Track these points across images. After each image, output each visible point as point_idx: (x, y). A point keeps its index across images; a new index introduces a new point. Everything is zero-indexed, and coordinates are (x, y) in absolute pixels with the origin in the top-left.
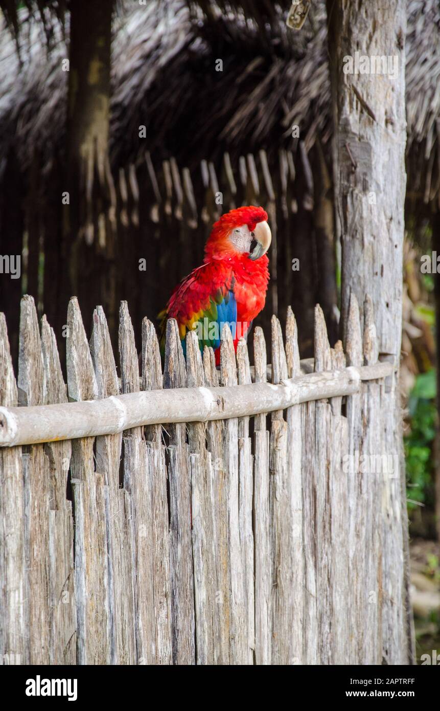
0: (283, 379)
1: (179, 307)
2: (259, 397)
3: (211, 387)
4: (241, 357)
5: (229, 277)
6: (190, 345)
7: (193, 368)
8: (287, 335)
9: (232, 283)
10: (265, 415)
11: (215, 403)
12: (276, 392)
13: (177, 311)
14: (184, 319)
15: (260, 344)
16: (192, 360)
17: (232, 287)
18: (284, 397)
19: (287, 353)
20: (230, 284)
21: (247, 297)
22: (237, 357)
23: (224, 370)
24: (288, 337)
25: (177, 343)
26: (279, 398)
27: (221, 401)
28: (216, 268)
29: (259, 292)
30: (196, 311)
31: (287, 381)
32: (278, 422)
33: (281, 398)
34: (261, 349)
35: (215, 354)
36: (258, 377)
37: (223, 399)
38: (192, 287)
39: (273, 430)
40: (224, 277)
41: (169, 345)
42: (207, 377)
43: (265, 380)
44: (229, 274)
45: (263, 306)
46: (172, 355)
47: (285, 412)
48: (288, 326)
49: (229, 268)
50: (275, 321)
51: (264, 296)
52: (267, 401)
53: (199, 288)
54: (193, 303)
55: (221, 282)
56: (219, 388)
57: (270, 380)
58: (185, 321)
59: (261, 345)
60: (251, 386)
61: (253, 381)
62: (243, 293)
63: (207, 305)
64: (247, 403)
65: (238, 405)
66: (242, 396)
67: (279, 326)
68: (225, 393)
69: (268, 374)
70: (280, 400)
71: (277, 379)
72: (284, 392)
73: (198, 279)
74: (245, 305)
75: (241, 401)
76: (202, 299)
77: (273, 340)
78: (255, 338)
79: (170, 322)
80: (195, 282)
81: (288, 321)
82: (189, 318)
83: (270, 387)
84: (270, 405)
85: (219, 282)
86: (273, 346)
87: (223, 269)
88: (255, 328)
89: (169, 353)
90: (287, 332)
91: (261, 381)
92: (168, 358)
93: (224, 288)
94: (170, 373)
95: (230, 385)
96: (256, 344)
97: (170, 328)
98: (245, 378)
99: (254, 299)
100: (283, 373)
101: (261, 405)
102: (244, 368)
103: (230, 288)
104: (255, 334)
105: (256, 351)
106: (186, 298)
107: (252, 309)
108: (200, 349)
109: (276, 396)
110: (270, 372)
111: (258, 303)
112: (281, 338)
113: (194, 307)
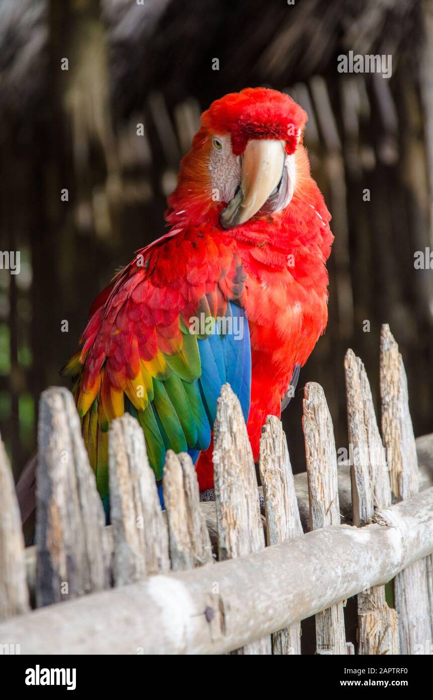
0: (380, 506)
1: (108, 347)
2: (323, 570)
3: (190, 569)
4: (270, 466)
5: (228, 269)
6: (121, 457)
7: (129, 524)
8: (383, 394)
9: (236, 280)
10: (341, 607)
11: (201, 619)
12: (367, 547)
13: (104, 355)
14: (118, 377)
15: (318, 425)
16: (127, 500)
17: (236, 294)
18: (387, 555)
19: (387, 438)
20: (231, 284)
21: (276, 310)
22: (262, 468)
23: (225, 509)
24: (387, 399)
25: (75, 461)
26: (374, 563)
27: (216, 607)
28: (194, 244)
29: (305, 292)
30: (149, 357)
31: (391, 514)
32: (376, 614)
33: (380, 561)
34: (324, 437)
35: (198, 470)
36: (319, 511)
37: (221, 603)
38: (138, 297)
39: (363, 636)
40: (217, 269)
41: (48, 468)
42: (177, 537)
43: (337, 516)
44: (229, 259)
45: (323, 325)
46: (60, 498)
47: (391, 587)
48: (384, 372)
49: (228, 244)
50: (353, 364)
51: (324, 301)
52: (345, 576)
53: (156, 296)
54: (139, 335)
55: (208, 281)
56: (211, 565)
57: (349, 515)
58: (123, 383)
59: (323, 430)
60: (301, 545)
61: (306, 524)
62: (265, 299)
63: (173, 342)
64: (291, 597)
65: (267, 608)
66: (275, 582)
67: (364, 375)
68: (227, 582)
69: (341, 493)
70: (376, 566)
71: (365, 509)
72: (385, 545)
73: (153, 274)
74: (274, 330)
75: (275, 595)
76: (161, 325)
77: (350, 410)
78: (305, 410)
79: (50, 402)
80: (146, 284)
81: (385, 362)
82: (130, 376)
83: (349, 538)
84: (354, 584)
85: (203, 281)
86: (352, 425)
87: (212, 247)
88: (304, 385)
89: (50, 492)
90: (383, 386)
91: (326, 520)
92: (46, 507)
93: (216, 295)
94: (53, 552)
95: (244, 550)
96: (308, 427)
97: (50, 418)
98: (283, 519)
99: (296, 311)
100: (379, 493)
101: (329, 592)
102: (279, 495)
103: (230, 296)
104: (306, 402)
105: (309, 444)
106: (123, 321)
107: (294, 336)
108: (151, 465)
109: (366, 558)
110: (347, 485)
111: (308, 320)
112: (370, 406)
113: (141, 344)
